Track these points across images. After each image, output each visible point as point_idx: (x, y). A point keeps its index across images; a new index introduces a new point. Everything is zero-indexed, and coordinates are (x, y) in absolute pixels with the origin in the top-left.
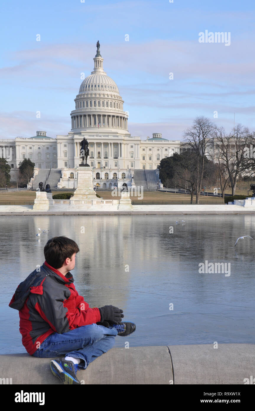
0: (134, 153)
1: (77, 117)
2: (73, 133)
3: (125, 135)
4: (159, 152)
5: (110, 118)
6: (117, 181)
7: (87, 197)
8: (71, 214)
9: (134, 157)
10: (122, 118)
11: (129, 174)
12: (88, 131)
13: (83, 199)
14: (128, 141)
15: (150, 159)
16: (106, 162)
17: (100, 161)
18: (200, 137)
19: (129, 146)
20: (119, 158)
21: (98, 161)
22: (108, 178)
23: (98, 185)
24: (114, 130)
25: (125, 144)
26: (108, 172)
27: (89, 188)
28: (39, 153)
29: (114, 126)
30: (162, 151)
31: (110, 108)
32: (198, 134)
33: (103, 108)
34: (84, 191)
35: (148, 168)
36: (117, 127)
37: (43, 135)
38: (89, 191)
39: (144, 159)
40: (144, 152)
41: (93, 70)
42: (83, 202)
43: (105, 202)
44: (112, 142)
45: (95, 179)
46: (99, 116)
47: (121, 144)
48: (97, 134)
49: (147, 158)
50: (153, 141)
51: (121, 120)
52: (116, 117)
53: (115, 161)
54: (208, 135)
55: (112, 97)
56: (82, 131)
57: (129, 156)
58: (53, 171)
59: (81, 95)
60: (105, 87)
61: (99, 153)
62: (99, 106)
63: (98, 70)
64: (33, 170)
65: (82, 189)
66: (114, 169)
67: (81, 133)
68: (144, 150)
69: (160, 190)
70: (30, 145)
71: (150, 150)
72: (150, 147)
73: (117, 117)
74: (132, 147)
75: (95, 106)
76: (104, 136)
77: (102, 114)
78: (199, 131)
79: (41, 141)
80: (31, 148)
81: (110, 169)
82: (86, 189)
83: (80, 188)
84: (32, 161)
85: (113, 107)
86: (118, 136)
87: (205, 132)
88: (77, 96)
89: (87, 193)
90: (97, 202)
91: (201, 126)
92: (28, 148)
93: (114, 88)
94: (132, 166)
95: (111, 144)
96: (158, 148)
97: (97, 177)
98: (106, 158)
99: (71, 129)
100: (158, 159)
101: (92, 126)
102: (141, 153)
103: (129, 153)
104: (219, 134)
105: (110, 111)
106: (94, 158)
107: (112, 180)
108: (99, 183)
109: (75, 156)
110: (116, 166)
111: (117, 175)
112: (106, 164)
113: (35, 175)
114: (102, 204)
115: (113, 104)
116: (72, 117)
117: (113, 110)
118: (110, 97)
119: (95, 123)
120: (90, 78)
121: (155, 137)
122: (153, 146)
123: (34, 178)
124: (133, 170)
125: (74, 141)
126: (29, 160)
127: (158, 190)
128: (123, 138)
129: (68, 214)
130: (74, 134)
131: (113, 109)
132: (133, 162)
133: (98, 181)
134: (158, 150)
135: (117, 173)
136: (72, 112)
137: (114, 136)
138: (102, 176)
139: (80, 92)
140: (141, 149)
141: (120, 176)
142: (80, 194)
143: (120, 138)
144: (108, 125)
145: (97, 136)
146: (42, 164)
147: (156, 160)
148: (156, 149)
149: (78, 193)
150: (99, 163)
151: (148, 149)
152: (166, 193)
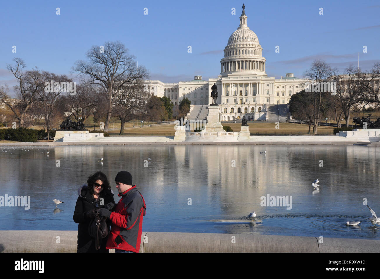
0: (269, 90)
1: (225, 63)
2: (221, 76)
3: (263, 76)
4: (291, 89)
5: (251, 62)
6: (254, 114)
7: (215, 130)
8: (198, 144)
9: (269, 94)
10: (261, 62)
11: (265, 108)
12: (233, 74)
13: (212, 131)
14: (265, 81)
15: (283, 95)
16: (246, 99)
17: (241, 98)
18: (317, 77)
19: (265, 85)
20: (257, 95)
21: (240, 98)
22: (247, 112)
23: (238, 118)
24: (253, 72)
25: (262, 84)
26: (247, 107)
27: (216, 123)
28: (195, 93)
29: (254, 69)
30: (293, 88)
31: (251, 55)
32: (315, 75)
33: (246, 55)
34: (213, 125)
35: (281, 103)
36: (257, 70)
37: (199, 78)
38: (216, 125)
39: (278, 95)
40: (278, 89)
41: (239, 26)
42: (211, 134)
43: (227, 134)
44: (252, 82)
45: (237, 112)
46: (242, 62)
47: (259, 84)
48: (240, 76)
49: (281, 94)
50: (286, 80)
51: (259, 64)
52: (255, 62)
53: (253, 98)
54: (324, 74)
55: (253, 46)
56: (228, 75)
57: (266, 93)
58: (204, 107)
59: (229, 46)
60: (248, 39)
61: (241, 91)
62: (243, 54)
63: (243, 26)
64: (189, 107)
65: (212, 123)
66: (252, 104)
67: (228, 76)
68: (278, 87)
69: (289, 121)
70: (189, 87)
71: (283, 87)
72: (283, 85)
73: (257, 61)
74: (268, 85)
75: (239, 54)
76: (245, 78)
77: (244, 60)
78: (316, 72)
79: (197, 83)
80: (189, 89)
81: (249, 105)
82: (214, 123)
83: (210, 123)
84: (189, 99)
85: (254, 54)
86: (256, 77)
87: (322, 72)
88: (226, 47)
89: (214, 127)
90: (222, 134)
91: (318, 67)
92: (187, 89)
93: (255, 39)
94: (268, 101)
95: (251, 83)
96: (290, 86)
97: (239, 111)
98: (246, 95)
99: (220, 73)
100: (290, 95)
101: (236, 70)
102: (276, 90)
103: (265, 91)
104: (333, 74)
105: (251, 57)
106: (236, 96)
107: (250, 113)
108: (240, 116)
109: (222, 94)
110: (254, 101)
111: (254, 110)
112: (247, 101)
113: (191, 110)
114: (225, 136)
115: (254, 52)
116: (221, 64)
117: (253, 57)
118: (251, 46)
119: (239, 68)
120: (238, 32)
121: (287, 76)
122: (286, 84)
123: (190, 113)
124: (268, 105)
125: (221, 83)
126: (187, 99)
127: (287, 121)
128: (261, 78)
129: (195, 144)
130: (223, 77)
131: (254, 55)
132: (268, 98)
133: (239, 114)
134: (290, 87)
135: (255, 107)
136: (222, 59)
137: (253, 77)
138: (243, 110)
139: (228, 44)
140: (276, 87)
141: (257, 110)
142: (210, 128)
143: (258, 78)
144: (249, 68)
145: (240, 78)
146: (197, 102)
147: (288, 96)
148: (288, 86)
149: (208, 127)
150: (241, 99)
151: (281, 87)
152: (293, 124)
